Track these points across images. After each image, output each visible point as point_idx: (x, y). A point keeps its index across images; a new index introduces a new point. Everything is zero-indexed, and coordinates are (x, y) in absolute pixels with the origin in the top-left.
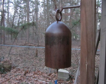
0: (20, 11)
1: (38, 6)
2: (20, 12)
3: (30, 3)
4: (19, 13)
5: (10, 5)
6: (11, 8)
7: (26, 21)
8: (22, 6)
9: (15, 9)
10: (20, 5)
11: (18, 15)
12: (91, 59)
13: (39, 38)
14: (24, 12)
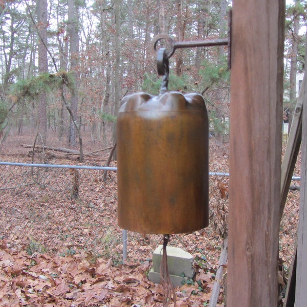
0: (11, 27)
1: (81, 10)
2: (13, 31)
4: (9, 34)
7: (37, 64)
10: (12, 7)
11: (6, 44)
12: (264, 233)
13: (84, 128)
14: (27, 33)
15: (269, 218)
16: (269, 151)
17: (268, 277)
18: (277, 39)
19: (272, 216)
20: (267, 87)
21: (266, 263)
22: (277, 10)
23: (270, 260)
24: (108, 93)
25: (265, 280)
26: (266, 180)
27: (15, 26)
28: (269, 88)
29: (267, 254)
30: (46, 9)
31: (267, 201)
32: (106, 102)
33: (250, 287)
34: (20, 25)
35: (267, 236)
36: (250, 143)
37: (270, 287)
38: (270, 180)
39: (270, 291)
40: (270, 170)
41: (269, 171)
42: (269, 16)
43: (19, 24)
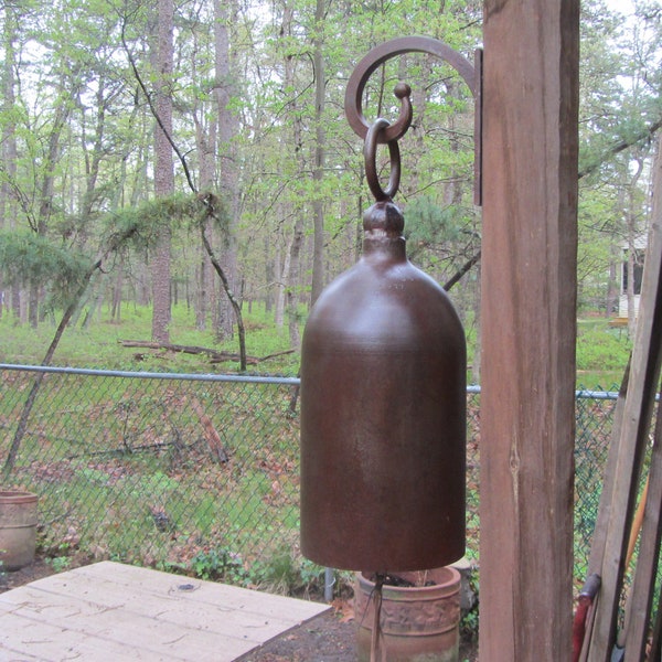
0: (99, 95)
1: (242, 60)
2: (102, 103)
3: (176, 32)
4: (93, 111)
5: (26, 58)
6: (28, 77)
7: (150, 173)
8: (119, 58)
9: (61, 88)
10: (100, 55)
11: (88, 132)
12: (540, 434)
13: (250, 307)
14: (131, 108)
15: (549, 408)
16: (546, 291)
17: (549, 512)
18: (559, 96)
19: (555, 405)
20: (542, 179)
21: (545, 487)
22: (559, 48)
23: (553, 481)
24: (299, 230)
25: (544, 518)
26: (543, 340)
27: (106, 93)
28: (546, 181)
29: (546, 472)
30: (170, 57)
31: (544, 377)
32: (296, 249)
33: (518, 532)
34: (116, 92)
35: (545, 438)
36: (514, 276)
37: (552, 531)
38: (550, 340)
39: (553, 538)
40: (549, 324)
41: (547, 325)
42: (543, 57)
43: (115, 88)
